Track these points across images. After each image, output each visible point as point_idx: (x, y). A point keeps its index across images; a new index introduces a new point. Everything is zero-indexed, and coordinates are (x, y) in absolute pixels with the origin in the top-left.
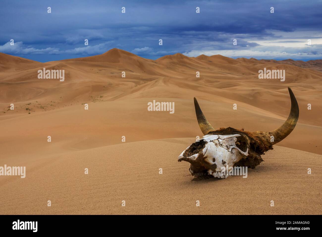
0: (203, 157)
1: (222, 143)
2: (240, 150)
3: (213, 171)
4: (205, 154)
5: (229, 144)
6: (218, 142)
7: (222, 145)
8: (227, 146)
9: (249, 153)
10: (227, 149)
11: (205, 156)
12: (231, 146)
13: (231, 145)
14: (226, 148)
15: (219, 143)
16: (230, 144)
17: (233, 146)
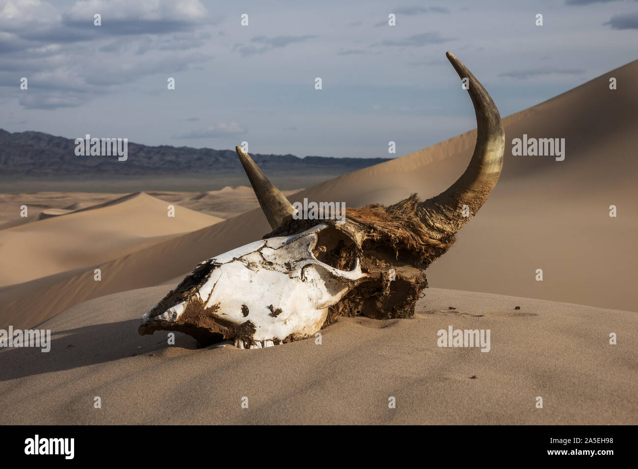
0: (205, 308)
1: (274, 257)
2: (330, 268)
3: (246, 343)
4: (209, 298)
5: (294, 258)
6: (260, 257)
7: (271, 264)
8: (288, 265)
9: (364, 270)
10: (287, 271)
11: (209, 305)
12: (302, 262)
13: (302, 259)
14: (285, 269)
15: (262, 260)
16: (298, 257)
17: (305, 259)
